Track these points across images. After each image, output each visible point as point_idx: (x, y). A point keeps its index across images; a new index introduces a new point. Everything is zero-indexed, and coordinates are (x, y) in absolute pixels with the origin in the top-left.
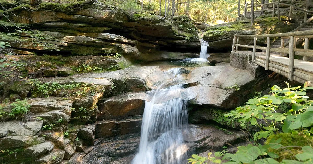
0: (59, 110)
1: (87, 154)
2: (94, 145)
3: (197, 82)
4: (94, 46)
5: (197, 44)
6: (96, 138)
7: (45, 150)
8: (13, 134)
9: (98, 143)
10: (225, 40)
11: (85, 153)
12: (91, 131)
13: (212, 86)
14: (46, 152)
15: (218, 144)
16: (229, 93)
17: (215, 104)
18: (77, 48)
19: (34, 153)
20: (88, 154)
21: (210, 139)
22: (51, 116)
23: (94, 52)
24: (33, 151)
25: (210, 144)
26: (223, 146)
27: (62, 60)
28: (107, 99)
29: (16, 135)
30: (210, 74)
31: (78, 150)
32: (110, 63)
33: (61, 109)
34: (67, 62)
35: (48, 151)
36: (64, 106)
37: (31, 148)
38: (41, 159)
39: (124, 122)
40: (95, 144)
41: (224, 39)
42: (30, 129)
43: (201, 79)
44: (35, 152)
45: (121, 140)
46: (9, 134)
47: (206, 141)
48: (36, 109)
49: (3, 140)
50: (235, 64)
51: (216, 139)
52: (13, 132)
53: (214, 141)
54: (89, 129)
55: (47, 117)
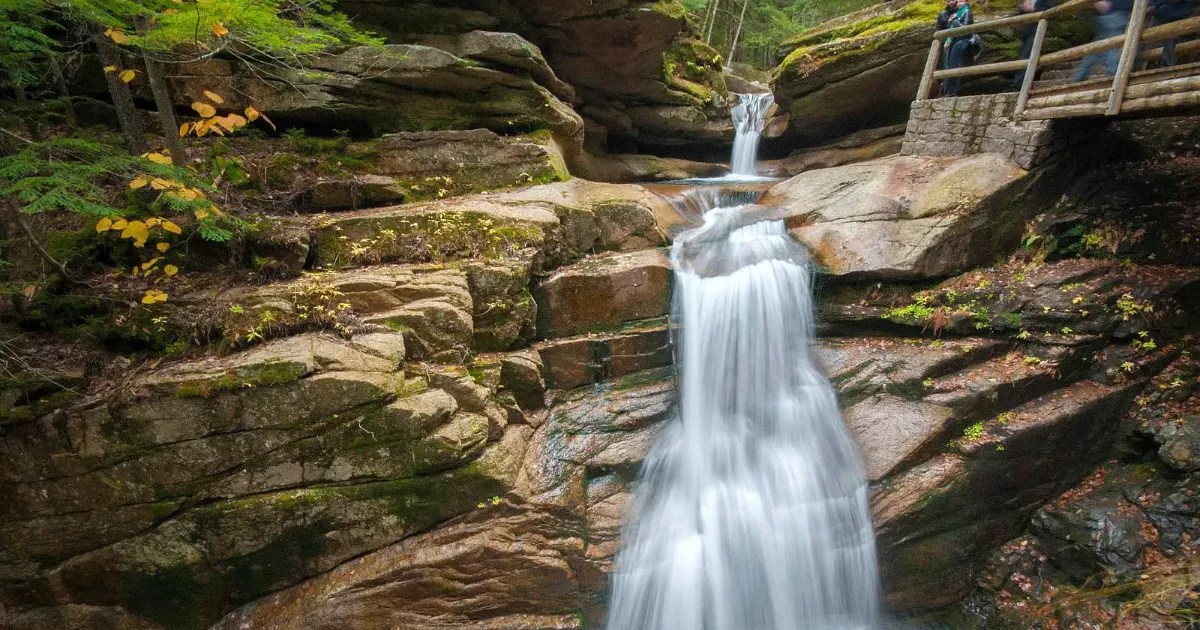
0: (439, 299)
1: (536, 428)
2: (546, 407)
3: (809, 214)
4: (452, 95)
5: (720, 127)
6: (549, 385)
7: (440, 410)
8: (331, 366)
9: (556, 402)
10: (873, 75)
11: (532, 427)
12: (534, 367)
13: (866, 218)
14: (444, 418)
15: (901, 376)
16: (940, 224)
17: (889, 267)
18: (394, 103)
19: (414, 418)
20: (540, 430)
21: (875, 367)
22: (421, 313)
23: (455, 119)
24: (409, 413)
25: (876, 380)
26: (925, 377)
27: (352, 151)
28: (551, 272)
29: (343, 370)
30: (849, 184)
31: (515, 419)
32: (525, 156)
33: (443, 295)
34: (374, 157)
35: (449, 412)
36: (445, 284)
37: (400, 405)
38: (436, 436)
39: (621, 339)
40: (548, 401)
41: (869, 71)
42: (377, 353)
43: (822, 204)
44: (416, 414)
45: (617, 389)
46: (319, 367)
47: (863, 375)
48: (363, 297)
49: (311, 383)
50: (933, 144)
51: (895, 365)
52: (333, 362)
53: (886, 371)
54: (527, 359)
55: (409, 317)
